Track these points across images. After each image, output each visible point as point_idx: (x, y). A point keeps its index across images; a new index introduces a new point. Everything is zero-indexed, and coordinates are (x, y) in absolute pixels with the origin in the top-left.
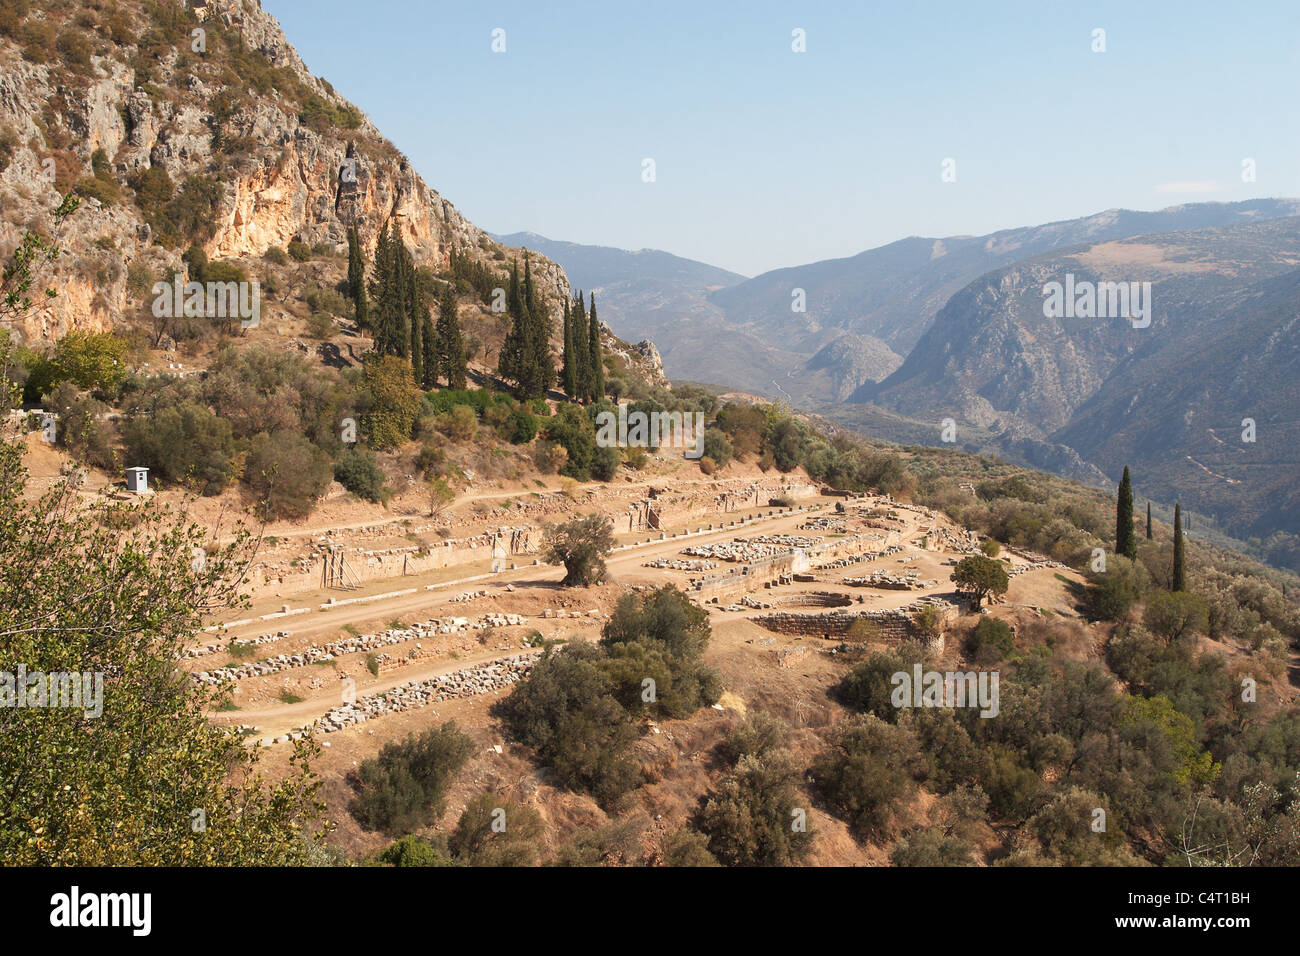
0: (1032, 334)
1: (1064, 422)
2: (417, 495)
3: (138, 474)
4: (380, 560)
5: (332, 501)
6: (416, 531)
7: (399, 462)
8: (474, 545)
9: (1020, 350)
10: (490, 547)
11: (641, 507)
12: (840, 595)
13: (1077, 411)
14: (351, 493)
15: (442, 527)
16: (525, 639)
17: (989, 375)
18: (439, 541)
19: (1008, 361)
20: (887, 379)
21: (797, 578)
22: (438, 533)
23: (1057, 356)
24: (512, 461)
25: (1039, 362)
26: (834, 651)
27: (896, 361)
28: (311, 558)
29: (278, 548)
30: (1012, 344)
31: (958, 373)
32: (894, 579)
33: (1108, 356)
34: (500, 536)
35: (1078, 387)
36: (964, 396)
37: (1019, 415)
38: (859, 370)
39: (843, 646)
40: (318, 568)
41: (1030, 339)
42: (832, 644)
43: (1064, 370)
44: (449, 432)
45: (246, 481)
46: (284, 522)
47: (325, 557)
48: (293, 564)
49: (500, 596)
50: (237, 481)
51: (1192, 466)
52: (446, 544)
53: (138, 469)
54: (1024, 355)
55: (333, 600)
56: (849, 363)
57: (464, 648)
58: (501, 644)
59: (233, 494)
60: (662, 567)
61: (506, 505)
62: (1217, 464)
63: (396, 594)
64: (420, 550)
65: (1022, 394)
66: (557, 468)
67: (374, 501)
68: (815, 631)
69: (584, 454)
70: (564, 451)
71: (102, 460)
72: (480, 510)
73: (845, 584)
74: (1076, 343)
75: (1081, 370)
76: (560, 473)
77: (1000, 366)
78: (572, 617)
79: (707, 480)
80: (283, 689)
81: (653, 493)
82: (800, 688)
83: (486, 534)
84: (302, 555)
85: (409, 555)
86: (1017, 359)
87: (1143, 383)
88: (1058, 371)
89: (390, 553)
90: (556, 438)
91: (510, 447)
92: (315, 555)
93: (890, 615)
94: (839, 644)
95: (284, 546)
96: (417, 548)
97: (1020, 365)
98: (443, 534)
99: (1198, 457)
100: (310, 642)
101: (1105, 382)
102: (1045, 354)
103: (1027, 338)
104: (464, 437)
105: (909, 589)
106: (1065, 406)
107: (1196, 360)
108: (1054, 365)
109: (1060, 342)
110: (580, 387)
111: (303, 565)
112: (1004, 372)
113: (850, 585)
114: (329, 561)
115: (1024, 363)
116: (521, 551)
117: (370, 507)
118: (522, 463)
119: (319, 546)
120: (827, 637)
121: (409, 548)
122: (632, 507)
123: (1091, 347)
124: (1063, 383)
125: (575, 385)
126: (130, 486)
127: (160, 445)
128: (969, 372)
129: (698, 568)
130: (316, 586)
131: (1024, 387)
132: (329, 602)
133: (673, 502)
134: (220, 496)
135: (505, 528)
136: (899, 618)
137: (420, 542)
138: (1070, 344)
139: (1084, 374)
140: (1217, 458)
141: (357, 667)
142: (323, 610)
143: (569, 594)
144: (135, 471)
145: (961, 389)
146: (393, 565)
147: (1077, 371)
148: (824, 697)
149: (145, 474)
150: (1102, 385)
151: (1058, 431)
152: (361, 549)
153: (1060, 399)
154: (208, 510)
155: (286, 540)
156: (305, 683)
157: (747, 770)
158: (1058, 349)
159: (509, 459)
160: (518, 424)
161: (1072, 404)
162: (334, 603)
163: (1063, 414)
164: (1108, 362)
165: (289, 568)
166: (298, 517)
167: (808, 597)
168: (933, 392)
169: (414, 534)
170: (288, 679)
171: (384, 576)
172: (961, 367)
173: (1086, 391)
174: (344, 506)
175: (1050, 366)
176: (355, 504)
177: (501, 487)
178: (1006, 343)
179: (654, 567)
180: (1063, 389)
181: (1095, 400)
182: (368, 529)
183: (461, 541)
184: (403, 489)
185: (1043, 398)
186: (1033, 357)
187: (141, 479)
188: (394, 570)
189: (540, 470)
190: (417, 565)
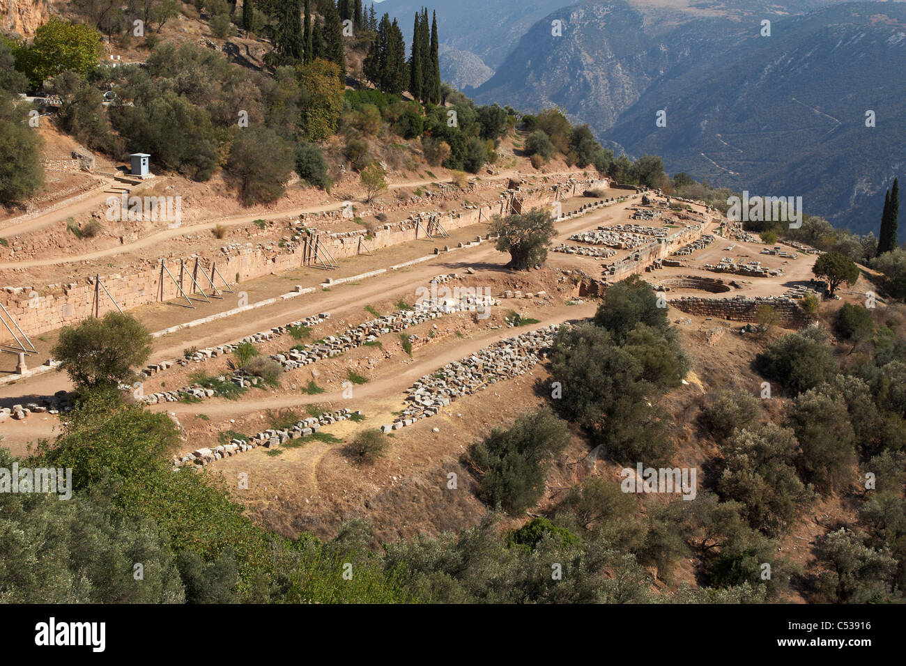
0: (591, 57)
1: (612, 124)
2: (351, 182)
3: (142, 160)
4: (342, 242)
5: (292, 188)
6: (361, 216)
7: (330, 153)
8: (404, 229)
9: (582, 69)
10: (414, 231)
11: (509, 196)
12: (713, 280)
13: (621, 116)
14: (303, 180)
15: (378, 212)
16: (507, 319)
17: (558, 86)
18: (379, 225)
19: (573, 76)
20: (481, 86)
21: (665, 263)
22: (378, 218)
23: (609, 74)
24: (407, 154)
25: (596, 78)
26: (743, 331)
27: (489, 73)
28: (293, 239)
29: (266, 231)
30: (576, 64)
31: (535, 84)
32: (751, 267)
33: (645, 77)
34: (421, 221)
35: (623, 98)
36: (541, 101)
37: (579, 117)
38: (461, 78)
39: (749, 326)
40: (300, 249)
41: (590, 60)
42: (734, 324)
43: (613, 84)
44: (361, 127)
45: (227, 168)
46: (259, 206)
47: (305, 239)
48: (281, 245)
49: (465, 278)
50: (221, 168)
51: (704, 160)
52: (386, 228)
53: (143, 155)
54: (585, 72)
55: (331, 281)
56: (454, 72)
57: (464, 327)
58: (490, 324)
59: (218, 179)
60: (571, 253)
61: (418, 193)
62: (722, 160)
63: (373, 273)
64: (368, 233)
65: (582, 102)
66: (441, 161)
67: (321, 188)
68: (720, 313)
69: (462, 150)
70: (448, 148)
71: (105, 146)
72: (402, 197)
73: (708, 270)
74: (623, 66)
75: (626, 86)
76: (444, 165)
77: (567, 79)
78: (526, 297)
79: (539, 175)
80: (349, 370)
81: (512, 184)
82: (731, 364)
83: (410, 218)
84: (286, 237)
85: (362, 237)
86: (580, 75)
87: (671, 98)
88: (608, 85)
89: (349, 235)
90: (440, 136)
91: (404, 142)
92: (297, 237)
93: (781, 301)
94: (745, 324)
95: (270, 228)
96: (365, 231)
97: (582, 80)
98: (381, 218)
99: (709, 154)
100: (347, 322)
101: (642, 95)
102: (600, 73)
103: (587, 59)
104: (371, 133)
105: (766, 276)
106: (613, 112)
107: (710, 82)
108: (606, 81)
109: (612, 64)
110: (424, 90)
111: (288, 246)
112: (570, 85)
113: (712, 271)
114: (308, 242)
115: (585, 79)
116: (433, 234)
117: (318, 193)
118: (417, 157)
119: (297, 229)
120: (728, 319)
121: (361, 231)
122: (502, 196)
123: (634, 69)
124: (611, 94)
125: (421, 89)
126: (135, 171)
127: (159, 133)
128: (544, 84)
129: (604, 255)
130: (298, 264)
131: (583, 96)
132: (328, 282)
133: (530, 193)
134: (209, 182)
135: (423, 213)
136: (788, 304)
137: (367, 226)
138: (619, 66)
139: (627, 89)
140: (723, 155)
141: (396, 348)
142: (325, 290)
143: (519, 278)
144: (140, 157)
145: (538, 96)
146: (351, 245)
147: (623, 87)
148: (749, 372)
149: (147, 160)
150: (640, 98)
151: (608, 130)
152: (329, 232)
153: (609, 107)
154: (203, 194)
155: (271, 223)
156: (364, 363)
157: (753, 443)
158: (610, 69)
159: (405, 153)
160: (410, 122)
161: (618, 111)
162: (332, 283)
163: (611, 118)
164: (645, 81)
165: (277, 249)
166: (269, 202)
167: (684, 281)
168: (516, 97)
169: (360, 219)
170: (351, 360)
171: (344, 256)
172: (538, 79)
173: (629, 102)
174: (301, 192)
175: (604, 82)
176: (308, 191)
177: (405, 177)
178: (572, 62)
179: (563, 252)
180: (612, 100)
181: (633, 109)
182: (328, 214)
183: (395, 224)
184: (338, 177)
185: (597, 105)
186: (591, 74)
187: (144, 164)
188: (352, 250)
189: (429, 163)
190: (368, 246)
